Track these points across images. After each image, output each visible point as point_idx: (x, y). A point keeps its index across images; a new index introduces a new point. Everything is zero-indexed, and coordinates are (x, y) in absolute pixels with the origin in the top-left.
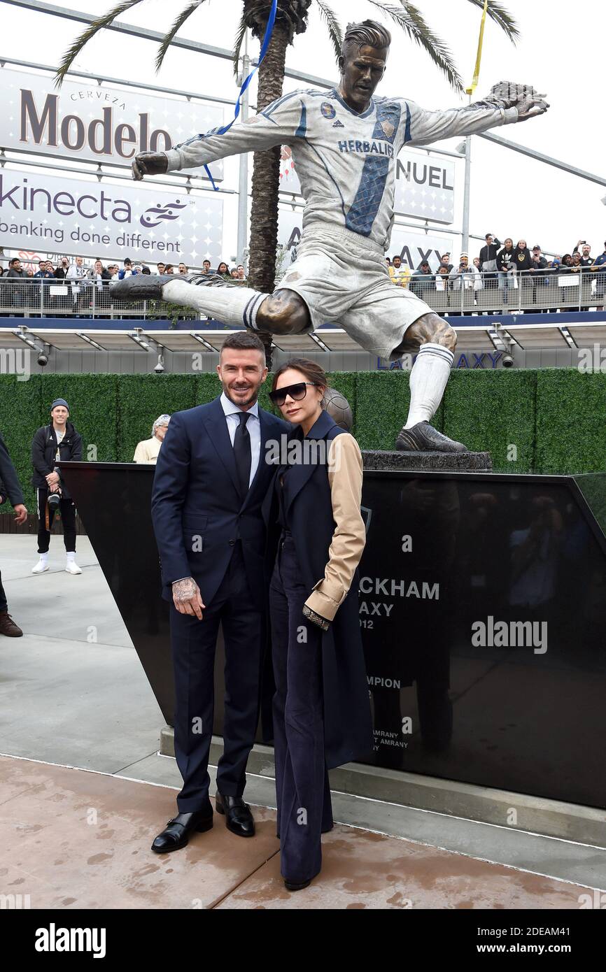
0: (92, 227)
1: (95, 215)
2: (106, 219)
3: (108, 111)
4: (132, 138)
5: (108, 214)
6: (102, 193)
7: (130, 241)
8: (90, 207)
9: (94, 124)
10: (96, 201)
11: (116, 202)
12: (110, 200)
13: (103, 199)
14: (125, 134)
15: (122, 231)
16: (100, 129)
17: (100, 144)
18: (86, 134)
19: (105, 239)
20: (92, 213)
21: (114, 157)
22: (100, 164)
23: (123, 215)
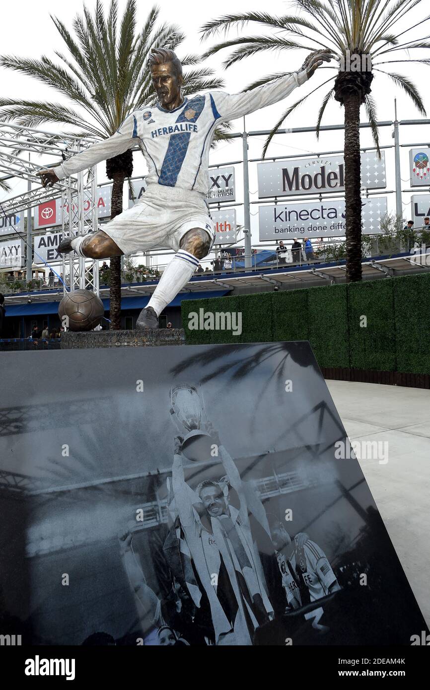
0: (318, 223)
1: (319, 217)
2: (324, 218)
3: (323, 168)
4: (336, 178)
5: (325, 216)
6: (322, 206)
7: (337, 227)
8: (316, 214)
9: (316, 176)
10: (319, 211)
11: (329, 209)
12: (326, 209)
13: (322, 209)
14: (332, 176)
15: (333, 222)
16: (319, 177)
17: (320, 184)
18: (313, 181)
19: (324, 228)
20: (318, 216)
21: (328, 189)
22: (320, 193)
23: (333, 215)
